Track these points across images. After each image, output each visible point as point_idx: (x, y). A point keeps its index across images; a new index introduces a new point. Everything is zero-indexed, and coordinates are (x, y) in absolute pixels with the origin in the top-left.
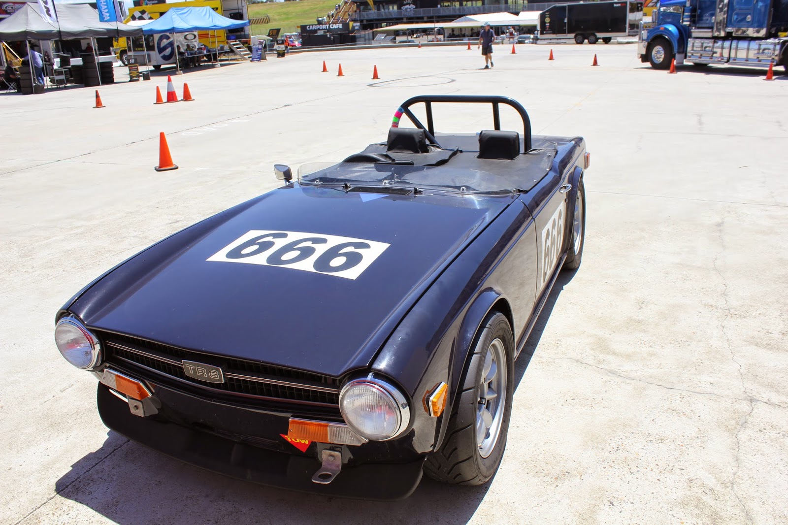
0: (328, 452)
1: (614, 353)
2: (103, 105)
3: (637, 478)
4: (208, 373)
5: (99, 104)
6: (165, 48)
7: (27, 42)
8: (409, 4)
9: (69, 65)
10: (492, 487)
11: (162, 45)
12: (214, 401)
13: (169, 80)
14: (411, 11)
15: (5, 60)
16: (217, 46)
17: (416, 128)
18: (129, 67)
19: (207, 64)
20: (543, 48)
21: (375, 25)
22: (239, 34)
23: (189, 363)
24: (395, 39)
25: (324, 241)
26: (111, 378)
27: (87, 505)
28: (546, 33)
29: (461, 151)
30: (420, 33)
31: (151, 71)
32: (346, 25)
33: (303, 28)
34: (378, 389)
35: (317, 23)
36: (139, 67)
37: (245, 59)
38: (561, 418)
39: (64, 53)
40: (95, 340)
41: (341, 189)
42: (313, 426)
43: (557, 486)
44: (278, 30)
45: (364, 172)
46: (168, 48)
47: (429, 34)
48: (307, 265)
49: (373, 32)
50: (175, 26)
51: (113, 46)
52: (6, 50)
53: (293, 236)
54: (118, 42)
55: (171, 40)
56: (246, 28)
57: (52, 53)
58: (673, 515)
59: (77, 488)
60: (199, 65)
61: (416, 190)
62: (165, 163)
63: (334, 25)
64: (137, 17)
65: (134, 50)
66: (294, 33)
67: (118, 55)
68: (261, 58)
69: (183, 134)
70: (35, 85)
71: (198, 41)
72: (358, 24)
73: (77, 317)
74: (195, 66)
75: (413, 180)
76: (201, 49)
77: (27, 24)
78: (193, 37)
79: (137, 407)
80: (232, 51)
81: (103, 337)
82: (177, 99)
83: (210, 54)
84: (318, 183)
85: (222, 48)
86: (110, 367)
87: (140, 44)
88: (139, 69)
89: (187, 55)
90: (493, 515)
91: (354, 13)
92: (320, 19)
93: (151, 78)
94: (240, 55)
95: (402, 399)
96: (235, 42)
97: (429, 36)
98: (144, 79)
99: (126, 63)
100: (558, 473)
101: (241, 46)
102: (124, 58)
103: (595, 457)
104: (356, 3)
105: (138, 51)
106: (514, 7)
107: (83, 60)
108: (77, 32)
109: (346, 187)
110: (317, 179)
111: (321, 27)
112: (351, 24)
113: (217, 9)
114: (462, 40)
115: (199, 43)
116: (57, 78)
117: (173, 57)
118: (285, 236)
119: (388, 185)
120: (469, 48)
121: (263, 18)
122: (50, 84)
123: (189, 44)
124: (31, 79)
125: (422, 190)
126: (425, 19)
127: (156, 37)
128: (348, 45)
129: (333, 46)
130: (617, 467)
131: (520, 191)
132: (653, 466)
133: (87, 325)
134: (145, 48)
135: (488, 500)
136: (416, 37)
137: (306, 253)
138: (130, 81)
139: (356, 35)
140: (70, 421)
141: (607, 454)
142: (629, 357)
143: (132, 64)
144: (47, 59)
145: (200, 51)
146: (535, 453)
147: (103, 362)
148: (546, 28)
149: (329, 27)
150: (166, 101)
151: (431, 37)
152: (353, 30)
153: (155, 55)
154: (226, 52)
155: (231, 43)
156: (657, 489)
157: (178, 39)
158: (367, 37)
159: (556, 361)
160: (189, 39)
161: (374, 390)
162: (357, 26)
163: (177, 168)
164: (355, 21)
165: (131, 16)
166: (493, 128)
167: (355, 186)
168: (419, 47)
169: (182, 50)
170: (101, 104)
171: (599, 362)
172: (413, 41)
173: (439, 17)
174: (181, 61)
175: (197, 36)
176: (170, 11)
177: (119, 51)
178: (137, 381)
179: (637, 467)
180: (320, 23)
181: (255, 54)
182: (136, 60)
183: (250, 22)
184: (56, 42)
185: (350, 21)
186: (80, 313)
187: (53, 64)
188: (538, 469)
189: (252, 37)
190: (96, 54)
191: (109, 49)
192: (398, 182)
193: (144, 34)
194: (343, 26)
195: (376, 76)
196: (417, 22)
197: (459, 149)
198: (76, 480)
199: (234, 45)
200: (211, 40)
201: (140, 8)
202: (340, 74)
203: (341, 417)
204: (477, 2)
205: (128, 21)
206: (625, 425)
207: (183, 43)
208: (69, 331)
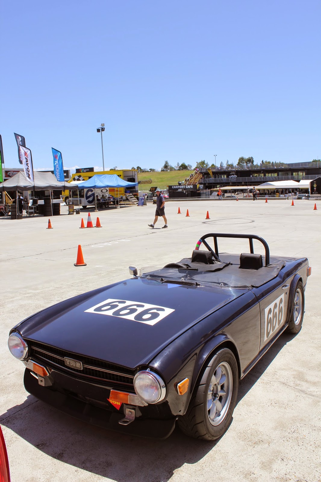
0: (129, 410)
1: (307, 381)
2: (52, 227)
3: (301, 448)
4: (75, 364)
5: (50, 227)
6: (90, 196)
7: (17, 191)
8: (234, 175)
9: (37, 204)
10: (218, 444)
11: (88, 195)
12: (77, 379)
13: (89, 215)
14: (234, 178)
15: (4, 201)
16: (119, 197)
17: (208, 250)
18: (69, 206)
19: (112, 206)
20: (311, 202)
21: (212, 186)
22: (132, 190)
23: (67, 359)
24: (224, 195)
25: (143, 306)
26: (31, 365)
27: (11, 429)
28: (314, 193)
29: (232, 264)
30: (240, 191)
31: (81, 209)
32: (195, 186)
33: (170, 187)
34: (152, 377)
35: (178, 185)
36: (74, 206)
37: (134, 204)
38: (266, 412)
39: (35, 198)
40: (26, 345)
41: (159, 281)
42: (122, 394)
43: (254, 447)
44: (156, 188)
45: (174, 273)
46: (91, 196)
47: (245, 193)
48: (131, 317)
49: (211, 191)
50: (96, 185)
51: (62, 195)
52: (6, 195)
53: (128, 303)
54: (64, 192)
55: (93, 192)
56: (136, 187)
57: (29, 197)
58: (317, 471)
59: (8, 421)
60: (108, 207)
61: (197, 283)
62: (80, 262)
63: (188, 186)
64: (76, 179)
65: (73, 197)
66: (166, 190)
67: (64, 199)
68: (144, 204)
69: (92, 246)
70: (18, 214)
71: (108, 193)
72: (202, 186)
73: (19, 333)
74: (106, 207)
75: (197, 278)
76: (110, 197)
77: (18, 182)
78: (106, 191)
79: (42, 381)
80: (127, 199)
81: (30, 343)
82: (92, 226)
83: (115, 201)
84: (149, 277)
85: (122, 198)
86: (31, 359)
87: (76, 194)
88: (74, 207)
89: (101, 201)
90: (215, 457)
91: (201, 179)
92: (180, 182)
93: (80, 213)
94: (132, 202)
95: (162, 383)
96: (130, 194)
97: (244, 194)
98: (77, 213)
99: (68, 204)
100: (256, 440)
101: (133, 197)
102: (67, 201)
103: (280, 434)
104: (202, 173)
105: (75, 197)
106: (297, 177)
107: (45, 202)
108: (43, 187)
109: (162, 280)
110: (149, 275)
111: (180, 187)
112: (198, 186)
113: (121, 176)
114: (265, 196)
115: (109, 194)
116: (30, 211)
117: (94, 202)
118: (125, 302)
119: (183, 280)
120: (266, 202)
121: (148, 180)
122: (26, 214)
123: (104, 194)
124: (16, 211)
125: (200, 284)
126: (243, 184)
127: (85, 190)
128: (196, 198)
129: (187, 198)
130: (291, 441)
131: (253, 286)
132: (312, 443)
133: (23, 337)
134: (79, 196)
135: (214, 450)
136: (237, 194)
137: (133, 311)
138: (68, 214)
139: (201, 192)
140: (10, 389)
141: (287, 434)
142: (314, 384)
143: (71, 205)
144: (26, 201)
145: (109, 198)
146: (246, 429)
147: (28, 356)
148: (314, 190)
149: (185, 187)
150: (86, 227)
151: (245, 194)
152: (199, 189)
153: (84, 200)
154: (124, 200)
155: (127, 195)
156: (311, 455)
157: (97, 192)
158: (207, 194)
159: (271, 383)
160: (104, 192)
161: (150, 377)
162: (201, 187)
163: (86, 265)
164: (200, 184)
165: (73, 178)
166: (249, 252)
167: (167, 280)
168: (237, 200)
169: (99, 198)
170: (51, 227)
171: (297, 385)
172: (234, 197)
173: (251, 182)
174: (98, 204)
175: (108, 190)
176: (94, 176)
177: (65, 197)
178: (43, 367)
179: (303, 442)
180: (180, 184)
181: (140, 202)
182: (73, 203)
183: (139, 183)
184: (32, 192)
185: (198, 184)
186: (21, 331)
187: (29, 203)
188: (246, 437)
189: (139, 191)
190: (52, 198)
191: (60, 196)
192: (189, 279)
193: (79, 188)
194: (193, 186)
195: (208, 217)
196: (238, 186)
197: (231, 263)
198: (8, 417)
199: (129, 196)
200: (116, 193)
201: (79, 174)
202: (188, 215)
203: (134, 391)
204: (275, 174)
205: (71, 181)
206: (302, 420)
207: (100, 194)
208: (15, 340)
